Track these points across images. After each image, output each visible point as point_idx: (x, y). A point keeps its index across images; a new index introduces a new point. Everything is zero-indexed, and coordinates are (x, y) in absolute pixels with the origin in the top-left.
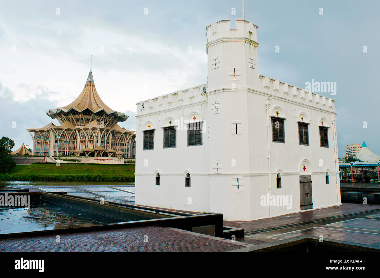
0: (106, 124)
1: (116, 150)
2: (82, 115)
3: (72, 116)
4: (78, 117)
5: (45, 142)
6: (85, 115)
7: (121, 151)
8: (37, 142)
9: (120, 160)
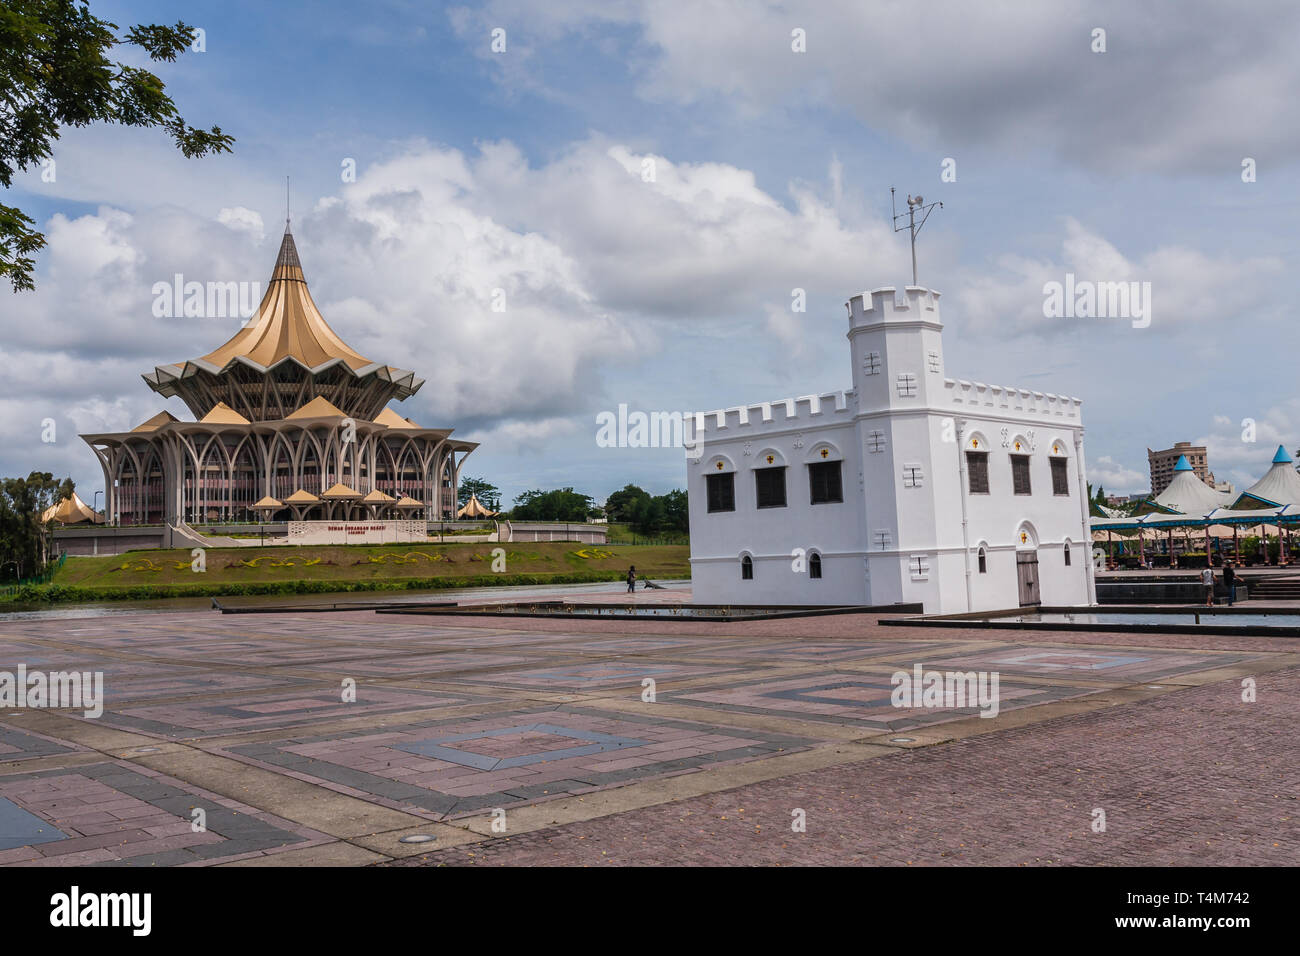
0: (351, 409)
2: (270, 383)
5: (147, 475)
6: (280, 382)
8: (120, 477)
9: (412, 529)
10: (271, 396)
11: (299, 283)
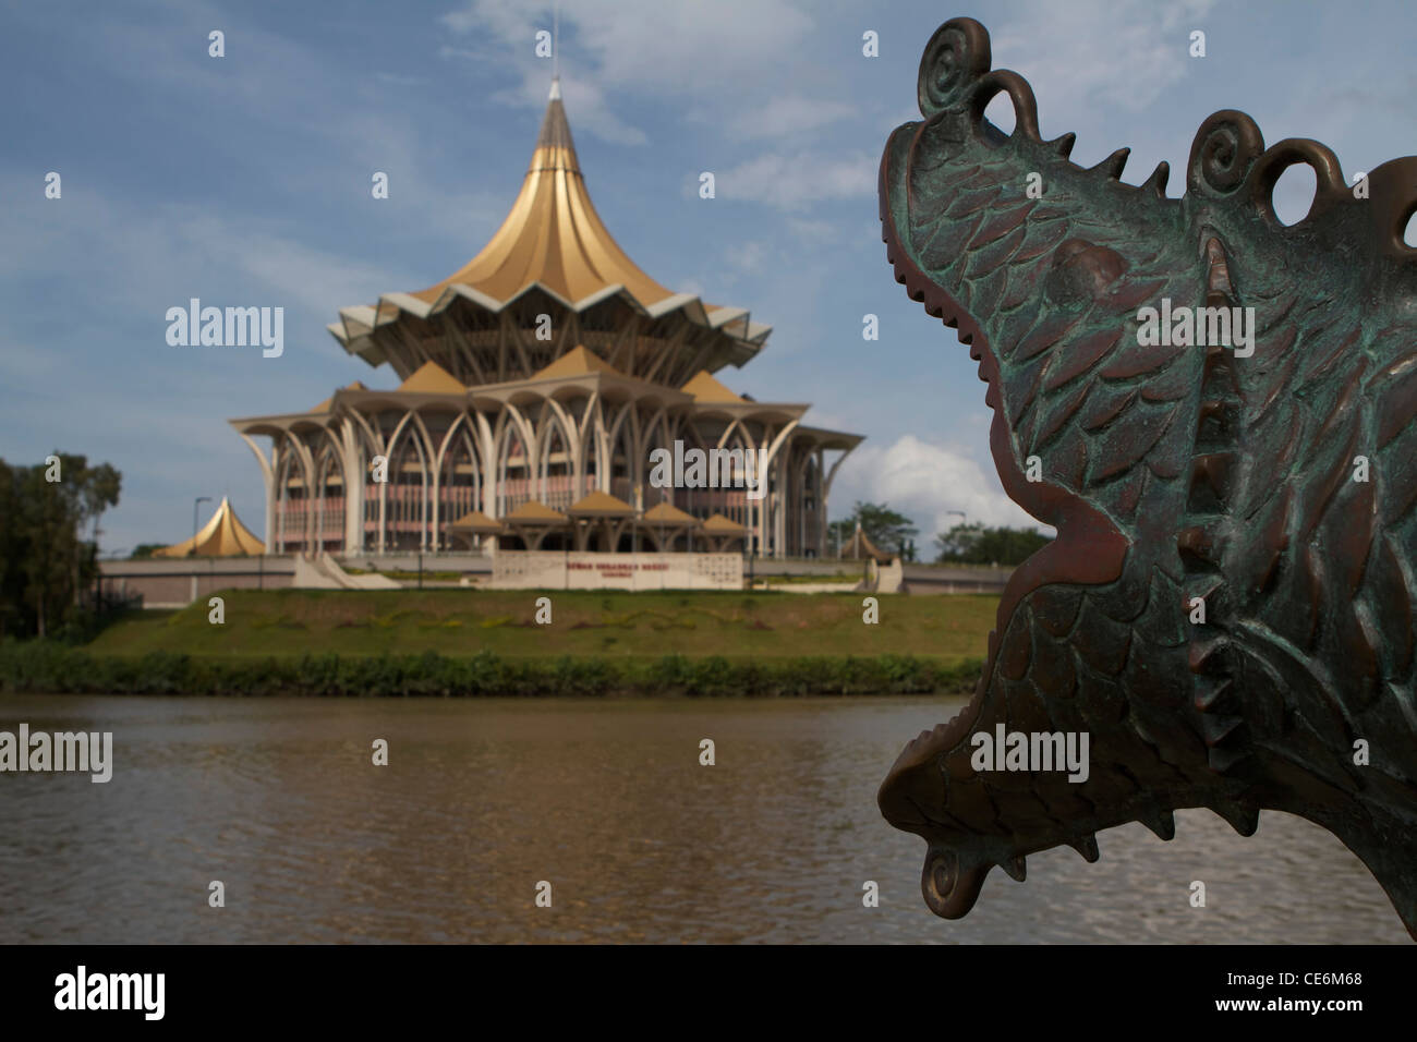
2: (508, 329)
3: (460, 338)
4: (487, 338)
6: (524, 327)
7: (733, 519)
8: (284, 486)
9: (716, 570)
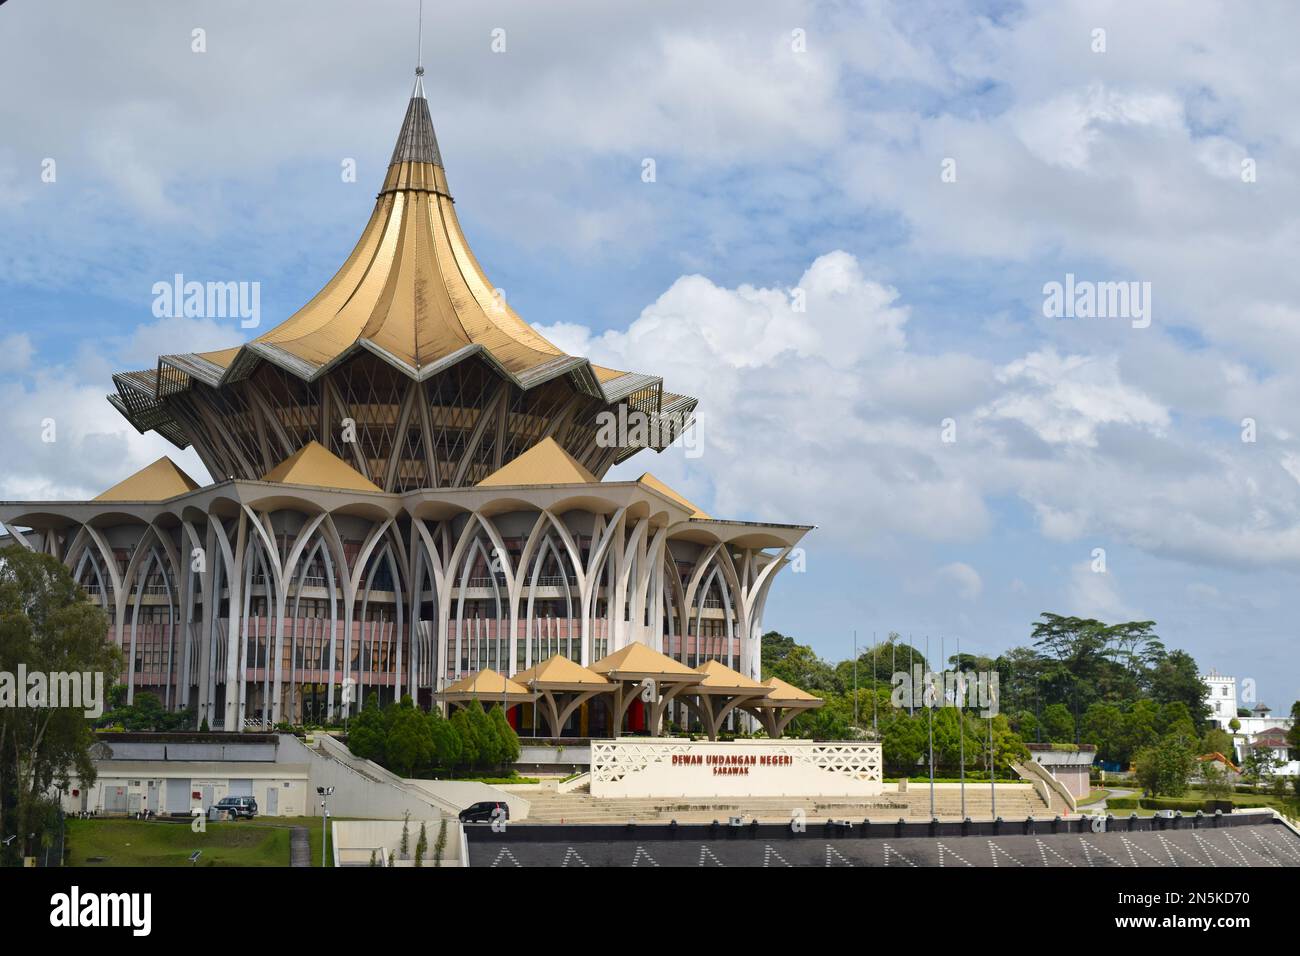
1: (692, 663)
10: (414, 435)
11: (433, 197)
